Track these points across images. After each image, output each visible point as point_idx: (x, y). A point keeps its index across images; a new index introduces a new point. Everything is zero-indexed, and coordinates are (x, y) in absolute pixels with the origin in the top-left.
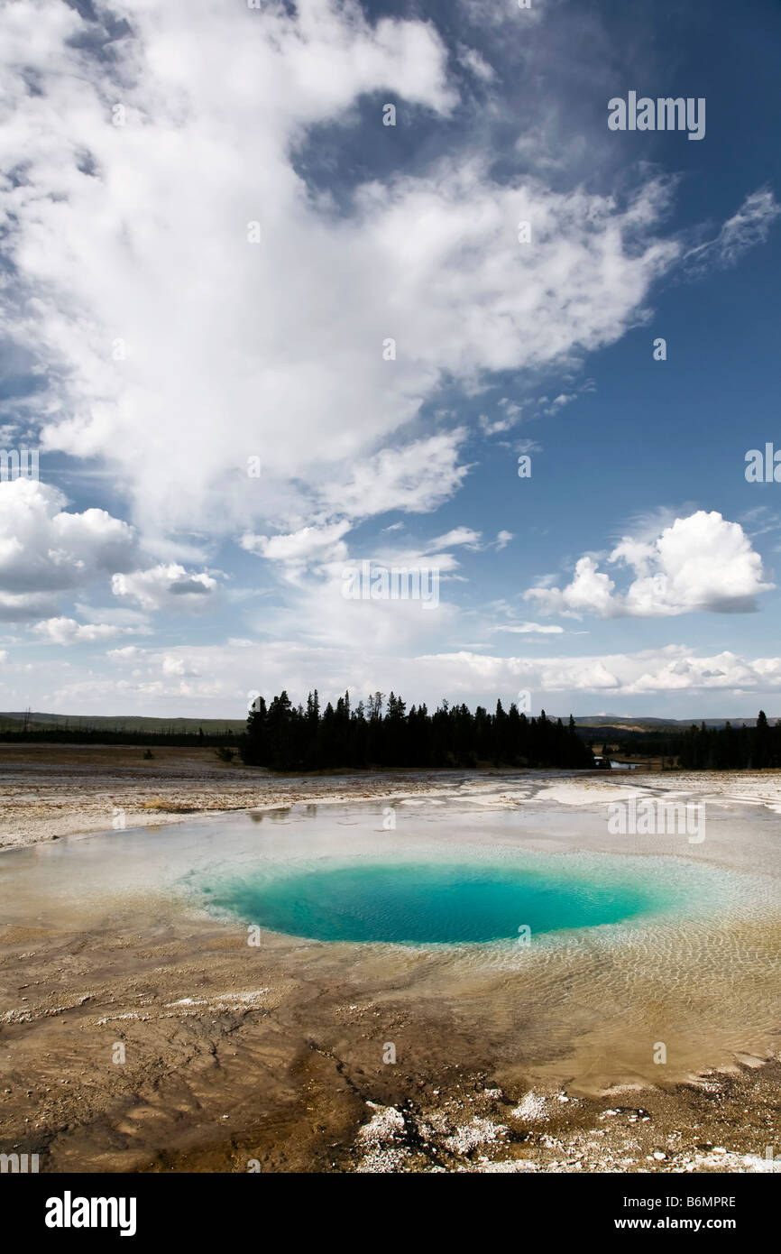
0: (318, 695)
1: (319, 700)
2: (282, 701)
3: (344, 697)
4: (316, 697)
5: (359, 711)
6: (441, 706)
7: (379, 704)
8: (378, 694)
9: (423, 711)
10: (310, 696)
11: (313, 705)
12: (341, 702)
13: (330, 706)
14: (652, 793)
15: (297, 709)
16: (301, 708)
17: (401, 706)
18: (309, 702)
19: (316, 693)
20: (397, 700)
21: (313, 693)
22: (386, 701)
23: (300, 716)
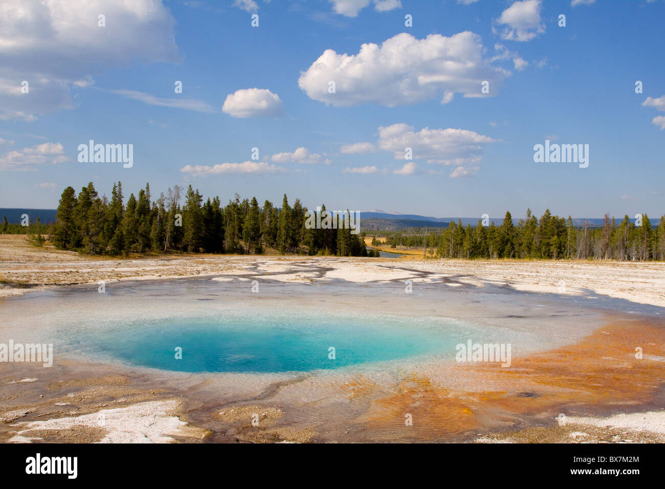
0: (122, 187)
1: (122, 191)
2: (89, 192)
3: (145, 189)
4: (120, 189)
5: (161, 202)
6: (234, 200)
7: (178, 197)
8: (177, 188)
9: (217, 202)
10: (115, 188)
11: (117, 196)
12: (142, 193)
13: (133, 198)
14: (419, 275)
15: (101, 199)
16: (105, 199)
17: (199, 198)
18: (114, 193)
19: (120, 185)
20: (195, 192)
21: (117, 184)
22: (184, 194)
23: (105, 206)
